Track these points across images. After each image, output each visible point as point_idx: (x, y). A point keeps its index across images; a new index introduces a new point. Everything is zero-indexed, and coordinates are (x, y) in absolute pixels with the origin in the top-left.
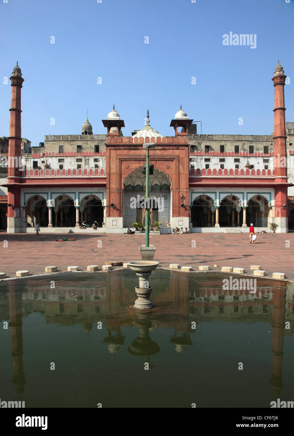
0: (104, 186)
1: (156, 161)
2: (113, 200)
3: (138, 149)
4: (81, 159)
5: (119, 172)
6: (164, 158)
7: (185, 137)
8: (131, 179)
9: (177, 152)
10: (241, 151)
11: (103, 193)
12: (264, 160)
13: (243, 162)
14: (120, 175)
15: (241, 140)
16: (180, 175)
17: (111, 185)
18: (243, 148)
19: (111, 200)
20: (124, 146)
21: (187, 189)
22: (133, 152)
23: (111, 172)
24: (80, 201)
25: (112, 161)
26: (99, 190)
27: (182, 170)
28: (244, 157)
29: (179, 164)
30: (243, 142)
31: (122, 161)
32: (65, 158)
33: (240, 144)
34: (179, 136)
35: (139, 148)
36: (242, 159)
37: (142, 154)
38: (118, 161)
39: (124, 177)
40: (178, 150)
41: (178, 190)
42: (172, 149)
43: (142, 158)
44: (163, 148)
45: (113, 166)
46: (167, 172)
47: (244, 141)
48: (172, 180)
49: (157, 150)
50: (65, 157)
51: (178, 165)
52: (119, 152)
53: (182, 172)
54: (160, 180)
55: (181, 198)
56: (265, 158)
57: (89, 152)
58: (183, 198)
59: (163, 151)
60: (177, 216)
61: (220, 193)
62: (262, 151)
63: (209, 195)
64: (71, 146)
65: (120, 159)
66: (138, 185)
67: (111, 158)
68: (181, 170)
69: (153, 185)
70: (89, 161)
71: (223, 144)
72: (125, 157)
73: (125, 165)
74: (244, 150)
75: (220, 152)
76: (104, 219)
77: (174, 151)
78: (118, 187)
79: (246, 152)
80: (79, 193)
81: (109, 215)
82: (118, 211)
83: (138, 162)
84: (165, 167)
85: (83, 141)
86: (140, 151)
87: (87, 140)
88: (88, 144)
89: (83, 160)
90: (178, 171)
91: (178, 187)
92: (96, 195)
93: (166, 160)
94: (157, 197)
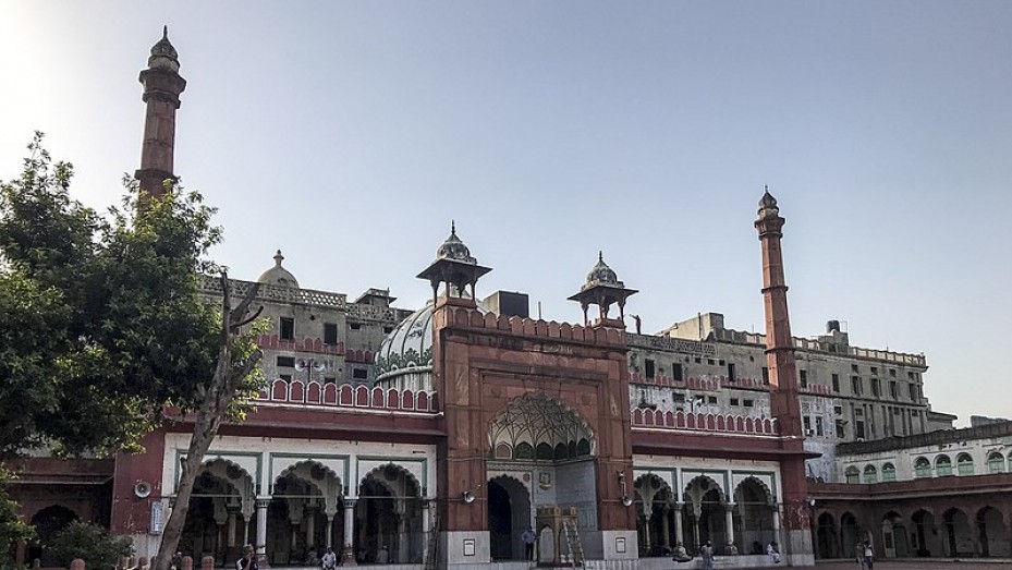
0: (431, 440)
1: (561, 382)
2: (464, 482)
3: (521, 349)
5: (479, 406)
6: (579, 376)
9: (603, 365)
11: (423, 460)
12: (674, 394)
14: (483, 412)
16: (613, 423)
17: (458, 439)
18: (632, 364)
19: (460, 482)
20: (488, 336)
21: (630, 457)
22: (507, 355)
23: (458, 403)
24: (360, 483)
26: (414, 452)
27: (616, 411)
29: (609, 396)
31: (484, 376)
35: (524, 345)
37: (531, 362)
38: (475, 374)
39: (489, 418)
40: (607, 361)
41: (611, 460)
42: (593, 357)
43: (532, 372)
44: (575, 351)
46: (585, 412)
49: (564, 355)
52: (478, 351)
55: (617, 480)
56: (678, 392)
58: (623, 481)
59: (576, 358)
61: (682, 470)
62: (669, 374)
63: (658, 474)
65: (479, 369)
67: (458, 366)
68: (613, 409)
69: (517, 444)
72: (491, 366)
73: (491, 387)
74: (637, 369)
77: (598, 360)
78: (476, 445)
79: (639, 374)
80: (360, 458)
81: (454, 527)
82: (480, 515)
83: (521, 381)
84: (580, 401)
86: (526, 353)
90: (608, 413)
91: (610, 452)
92: (405, 465)
93: (582, 382)
94: (526, 477)
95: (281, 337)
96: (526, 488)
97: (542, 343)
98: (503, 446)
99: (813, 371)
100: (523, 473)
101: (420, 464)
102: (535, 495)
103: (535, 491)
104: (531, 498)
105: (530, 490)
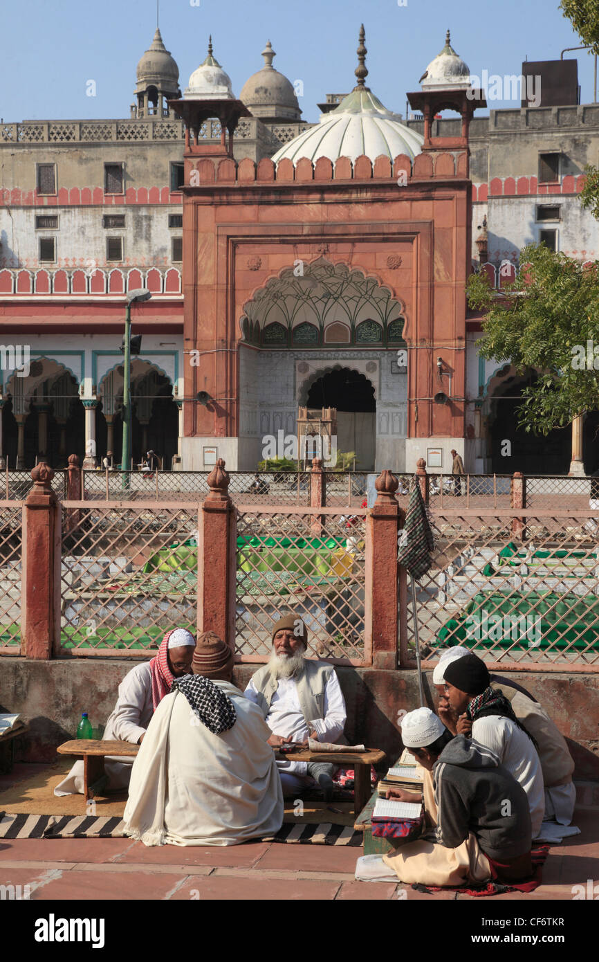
0: (177, 329)
1: (353, 242)
2: (205, 380)
3: (290, 203)
4: (122, 217)
5: (227, 284)
6: (381, 231)
7: (454, 153)
8: (279, 302)
9: (424, 210)
11: (174, 353)
14: (231, 291)
16: (437, 291)
17: (199, 328)
19: (200, 380)
20: (242, 190)
21: (460, 338)
22: (273, 214)
23: (199, 283)
24: (99, 380)
25: (203, 245)
26: (161, 344)
27: (442, 273)
29: (432, 253)
31: (235, 245)
32: (59, 212)
34: (434, 150)
35: (295, 197)
37: (304, 219)
38: (223, 244)
39: (242, 298)
40: (431, 202)
41: (427, 344)
42: (407, 200)
43: (305, 232)
44: (377, 195)
45: (206, 264)
46: (391, 280)
48: (407, 307)
49: (357, 202)
50: (61, 207)
51: (428, 254)
52: (227, 212)
53: (444, 279)
54: (383, 305)
55: (437, 370)
57: (149, 188)
58: (446, 371)
59: (378, 206)
60: (422, 436)
64: (84, 166)
65: (228, 237)
66: (306, 324)
67: (200, 235)
68: (438, 271)
69: (356, 323)
70: (149, 226)
72: (246, 231)
73: (247, 258)
76: (180, 441)
77: (415, 204)
78: (222, 333)
80: (96, 354)
81: (193, 432)
82: (224, 418)
83: (291, 246)
84: (382, 264)
85: (126, 145)
86: (299, 207)
87: (142, 144)
88: (145, 159)
89: (129, 221)
90: (426, 278)
91: (426, 333)
92: (158, 361)
93: (387, 239)
94: (371, 368)
95: (173, 189)
96: (369, 382)
97: (322, 190)
98: (337, 327)
100: (367, 362)
101: (172, 358)
102: (383, 391)
103: (383, 385)
104: (376, 395)
105: (375, 384)
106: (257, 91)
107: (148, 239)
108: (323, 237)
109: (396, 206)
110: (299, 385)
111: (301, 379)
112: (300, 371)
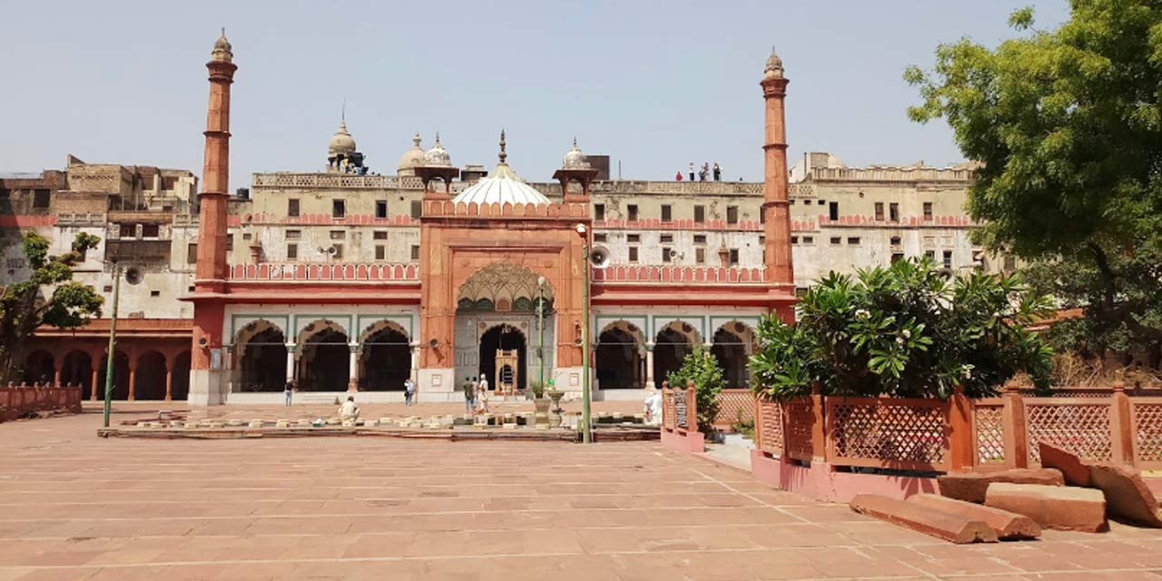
0: (417, 302)
1: (525, 252)
2: (434, 331)
3: (488, 228)
4: (343, 232)
5: (448, 275)
6: (541, 246)
7: (583, 204)
8: (470, 285)
9: (565, 235)
10: (709, 218)
11: (411, 316)
12: (760, 238)
13: (714, 243)
14: (450, 281)
15: (709, 192)
17: (431, 301)
18: (712, 212)
19: (431, 333)
20: (459, 220)
22: (477, 234)
23: (431, 273)
24: (361, 334)
25: (434, 251)
26: (402, 311)
28: (717, 231)
29: (571, 260)
30: (712, 198)
31: (454, 252)
32: (302, 228)
33: (706, 203)
34: (571, 202)
36: (710, 236)
37: (496, 238)
38: (446, 251)
39: (458, 283)
41: (568, 312)
42: (556, 229)
43: (496, 245)
44: (539, 226)
45: (435, 262)
46: (547, 275)
47: (716, 195)
48: (557, 290)
49: (528, 229)
50: (303, 225)
51: (568, 261)
52: (449, 233)
54: (532, 289)
55: (575, 327)
57: (361, 216)
59: (539, 232)
60: (566, 366)
61: (654, 317)
62: (755, 219)
63: (632, 321)
64: (320, 201)
65: (450, 247)
66: (485, 299)
67: (432, 246)
69: (515, 299)
70: (361, 238)
71: (668, 201)
72: (461, 244)
73: (461, 260)
74: (717, 216)
75: (663, 221)
76: (413, 373)
78: (445, 304)
79: (719, 220)
80: (360, 316)
81: (425, 365)
83: (487, 253)
84: (542, 265)
85: (347, 189)
86: (493, 231)
87: (358, 189)
88: (359, 198)
89: (347, 234)
90: (567, 273)
91: (568, 305)
92: (397, 320)
93: (545, 251)
94: (524, 325)
95: (377, 216)
96: (523, 334)
97: (507, 221)
98: (503, 301)
99: (942, 203)
100: (520, 322)
101: (409, 319)
102: (531, 340)
103: (531, 336)
104: (527, 342)
105: (526, 336)
106: (413, 160)
107: (359, 245)
108: (506, 249)
109: (550, 232)
110: (480, 336)
111: (481, 332)
112: (481, 327)
